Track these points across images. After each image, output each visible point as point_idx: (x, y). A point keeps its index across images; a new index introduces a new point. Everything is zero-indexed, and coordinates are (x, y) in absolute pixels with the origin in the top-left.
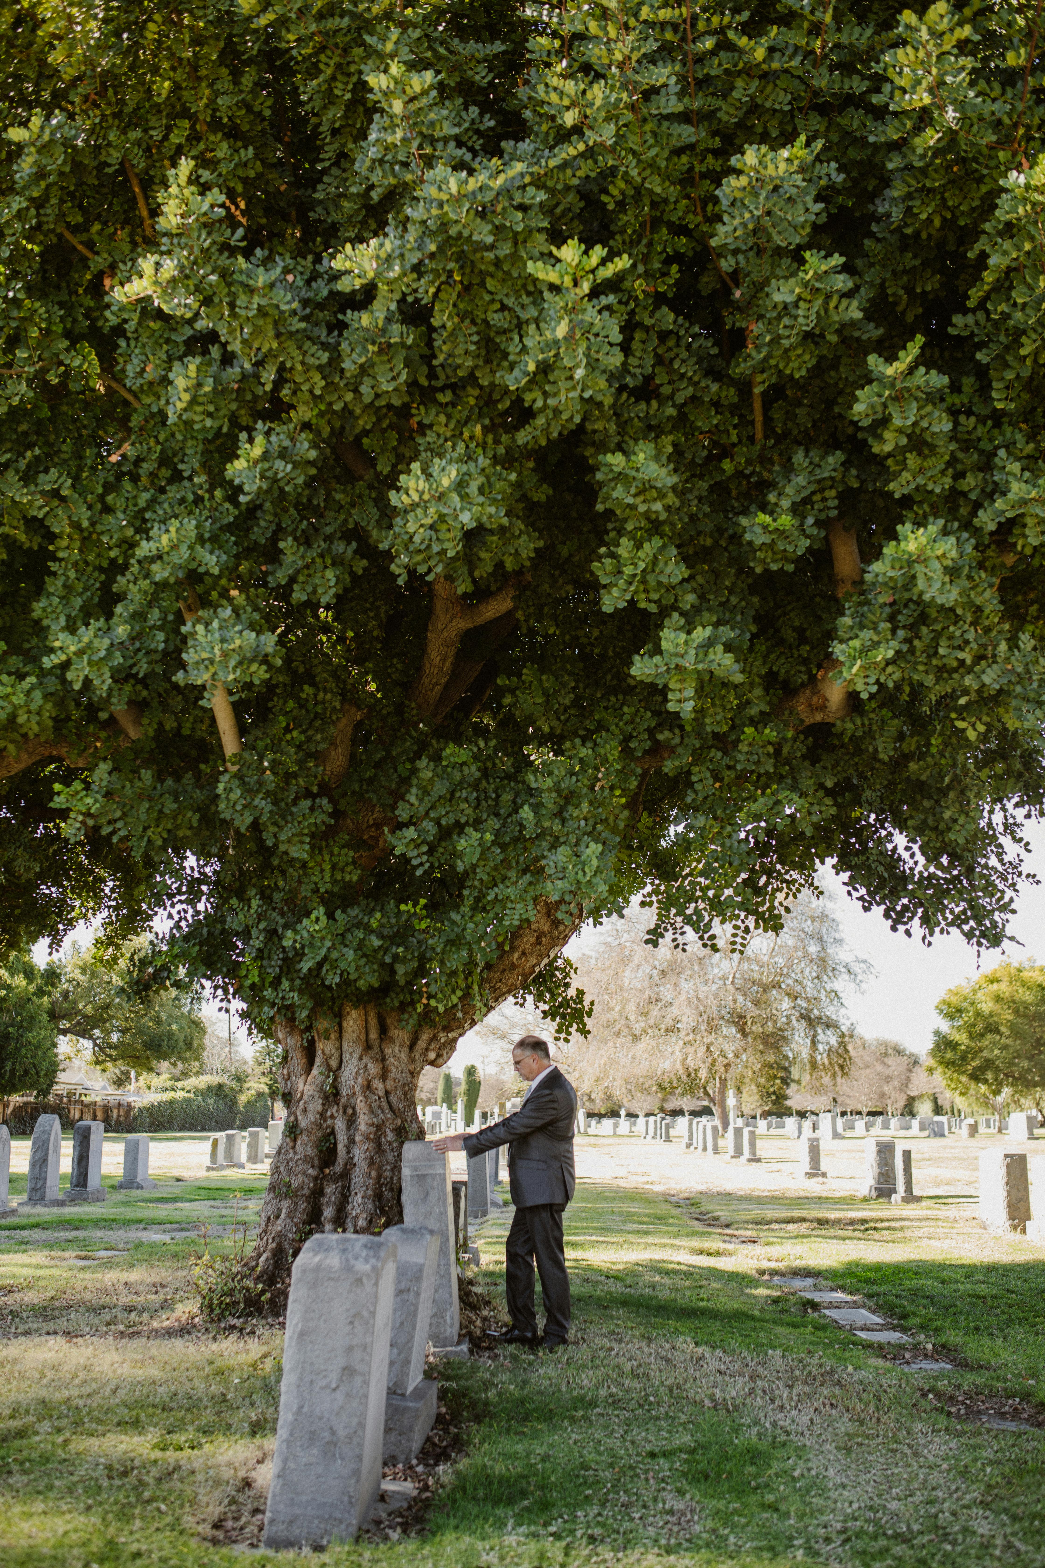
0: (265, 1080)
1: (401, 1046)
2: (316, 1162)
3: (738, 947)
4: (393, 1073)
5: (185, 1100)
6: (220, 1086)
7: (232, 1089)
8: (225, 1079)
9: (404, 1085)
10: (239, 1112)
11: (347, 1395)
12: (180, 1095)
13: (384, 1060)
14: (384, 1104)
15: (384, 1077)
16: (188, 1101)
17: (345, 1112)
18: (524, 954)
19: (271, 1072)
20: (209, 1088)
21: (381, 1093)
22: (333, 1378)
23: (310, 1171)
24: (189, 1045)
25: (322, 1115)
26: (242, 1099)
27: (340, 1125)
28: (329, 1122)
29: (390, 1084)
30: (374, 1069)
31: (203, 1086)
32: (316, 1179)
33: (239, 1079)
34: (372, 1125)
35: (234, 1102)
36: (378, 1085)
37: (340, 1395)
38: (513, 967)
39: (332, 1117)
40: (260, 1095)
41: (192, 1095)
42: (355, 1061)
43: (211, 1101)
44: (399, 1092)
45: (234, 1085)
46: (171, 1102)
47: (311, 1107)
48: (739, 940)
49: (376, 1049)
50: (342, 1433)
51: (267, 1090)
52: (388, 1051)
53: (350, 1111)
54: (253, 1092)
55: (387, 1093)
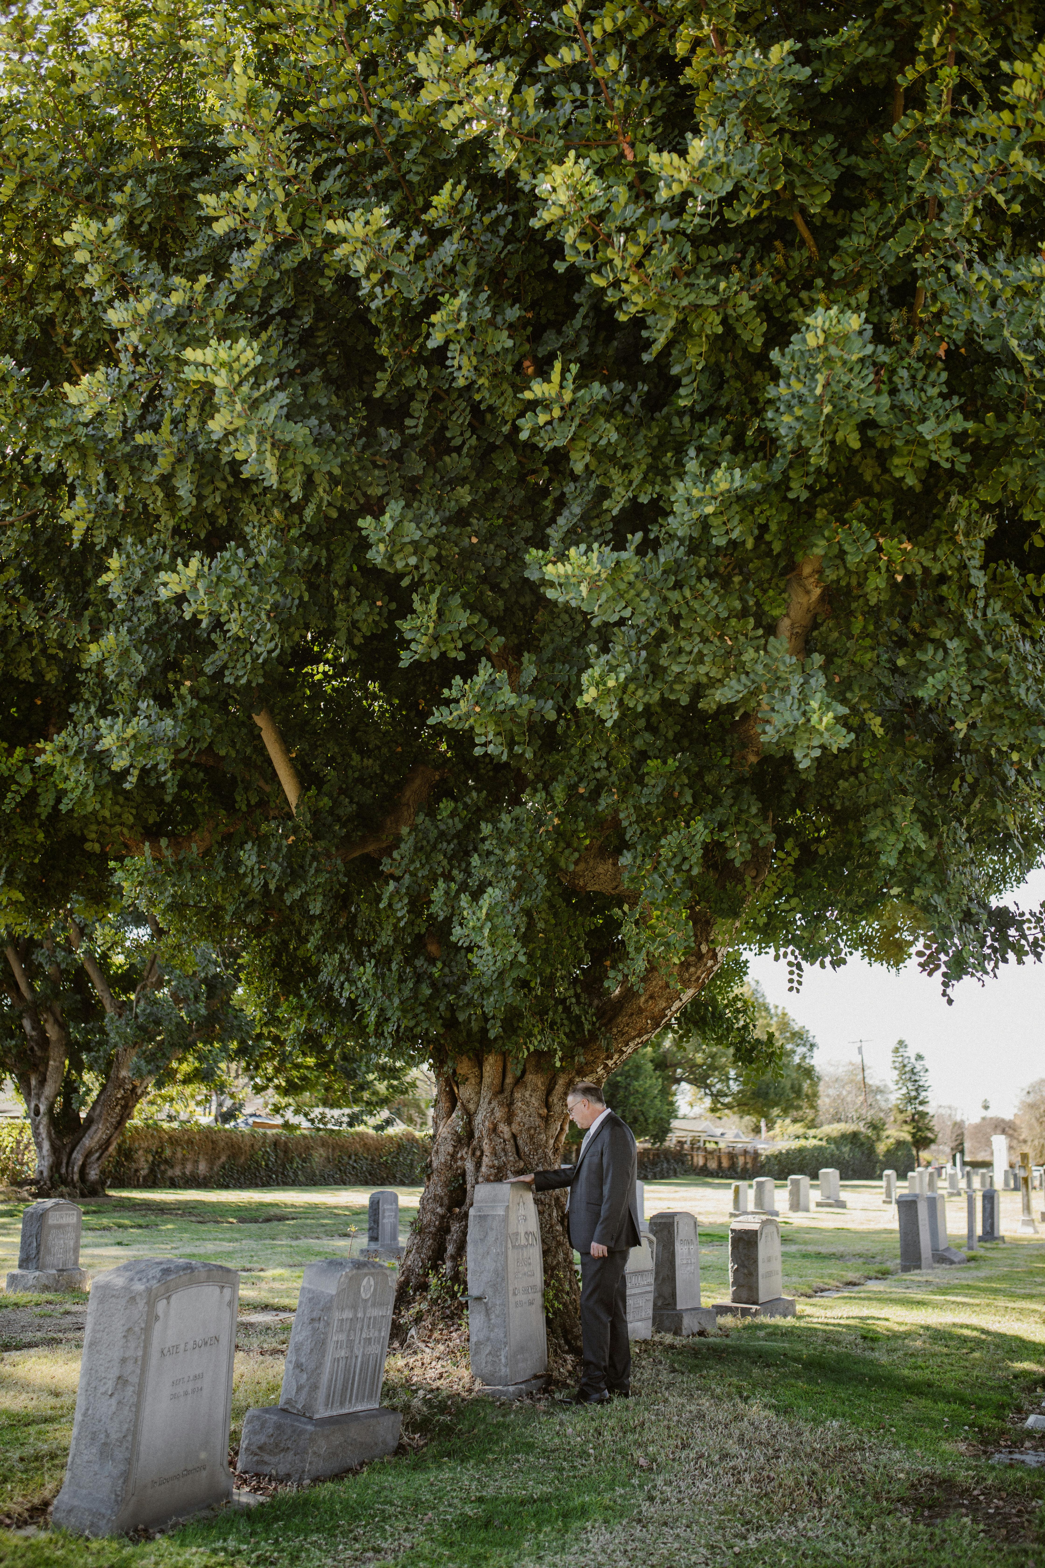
0: (907, 1128)
1: (533, 1090)
2: (446, 1201)
3: (795, 985)
4: (519, 1117)
5: (815, 1148)
6: (855, 1135)
7: (869, 1138)
8: (861, 1127)
9: (529, 1129)
10: (878, 1161)
11: (119, 1403)
12: (812, 1143)
13: (510, 1104)
14: (510, 1147)
15: (509, 1121)
16: (820, 1148)
17: (473, 1154)
18: (652, 997)
19: (913, 1120)
20: (844, 1136)
21: (507, 1136)
22: (110, 1385)
23: (439, 1210)
24: (798, 1091)
25: (453, 1156)
26: (881, 1148)
27: (469, 1166)
28: (459, 1163)
29: (515, 1127)
30: (499, 1114)
31: (835, 1134)
32: (442, 1217)
33: (876, 1127)
34: (493, 1166)
35: (871, 1150)
36: (503, 1128)
37: (113, 1401)
38: (641, 1011)
39: (462, 1158)
40: (900, 1144)
41: (824, 1143)
42: (485, 1106)
43: (846, 1149)
44: (525, 1136)
45: (870, 1133)
46: (801, 1150)
47: (442, 1149)
48: (795, 977)
49: (507, 1093)
50: (114, 1436)
51: (909, 1138)
52: (517, 1095)
53: (478, 1153)
54: (892, 1140)
55: (514, 1137)
